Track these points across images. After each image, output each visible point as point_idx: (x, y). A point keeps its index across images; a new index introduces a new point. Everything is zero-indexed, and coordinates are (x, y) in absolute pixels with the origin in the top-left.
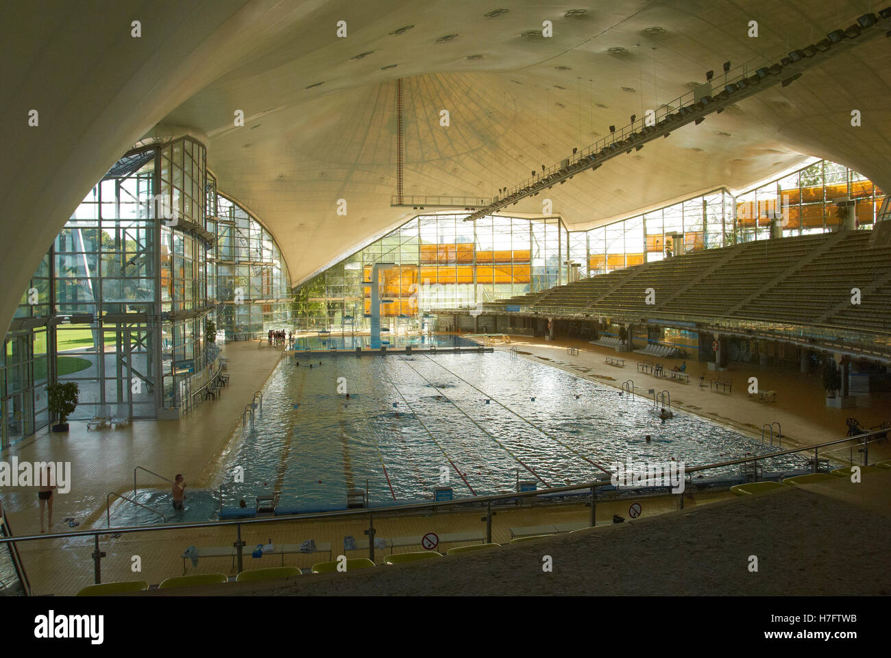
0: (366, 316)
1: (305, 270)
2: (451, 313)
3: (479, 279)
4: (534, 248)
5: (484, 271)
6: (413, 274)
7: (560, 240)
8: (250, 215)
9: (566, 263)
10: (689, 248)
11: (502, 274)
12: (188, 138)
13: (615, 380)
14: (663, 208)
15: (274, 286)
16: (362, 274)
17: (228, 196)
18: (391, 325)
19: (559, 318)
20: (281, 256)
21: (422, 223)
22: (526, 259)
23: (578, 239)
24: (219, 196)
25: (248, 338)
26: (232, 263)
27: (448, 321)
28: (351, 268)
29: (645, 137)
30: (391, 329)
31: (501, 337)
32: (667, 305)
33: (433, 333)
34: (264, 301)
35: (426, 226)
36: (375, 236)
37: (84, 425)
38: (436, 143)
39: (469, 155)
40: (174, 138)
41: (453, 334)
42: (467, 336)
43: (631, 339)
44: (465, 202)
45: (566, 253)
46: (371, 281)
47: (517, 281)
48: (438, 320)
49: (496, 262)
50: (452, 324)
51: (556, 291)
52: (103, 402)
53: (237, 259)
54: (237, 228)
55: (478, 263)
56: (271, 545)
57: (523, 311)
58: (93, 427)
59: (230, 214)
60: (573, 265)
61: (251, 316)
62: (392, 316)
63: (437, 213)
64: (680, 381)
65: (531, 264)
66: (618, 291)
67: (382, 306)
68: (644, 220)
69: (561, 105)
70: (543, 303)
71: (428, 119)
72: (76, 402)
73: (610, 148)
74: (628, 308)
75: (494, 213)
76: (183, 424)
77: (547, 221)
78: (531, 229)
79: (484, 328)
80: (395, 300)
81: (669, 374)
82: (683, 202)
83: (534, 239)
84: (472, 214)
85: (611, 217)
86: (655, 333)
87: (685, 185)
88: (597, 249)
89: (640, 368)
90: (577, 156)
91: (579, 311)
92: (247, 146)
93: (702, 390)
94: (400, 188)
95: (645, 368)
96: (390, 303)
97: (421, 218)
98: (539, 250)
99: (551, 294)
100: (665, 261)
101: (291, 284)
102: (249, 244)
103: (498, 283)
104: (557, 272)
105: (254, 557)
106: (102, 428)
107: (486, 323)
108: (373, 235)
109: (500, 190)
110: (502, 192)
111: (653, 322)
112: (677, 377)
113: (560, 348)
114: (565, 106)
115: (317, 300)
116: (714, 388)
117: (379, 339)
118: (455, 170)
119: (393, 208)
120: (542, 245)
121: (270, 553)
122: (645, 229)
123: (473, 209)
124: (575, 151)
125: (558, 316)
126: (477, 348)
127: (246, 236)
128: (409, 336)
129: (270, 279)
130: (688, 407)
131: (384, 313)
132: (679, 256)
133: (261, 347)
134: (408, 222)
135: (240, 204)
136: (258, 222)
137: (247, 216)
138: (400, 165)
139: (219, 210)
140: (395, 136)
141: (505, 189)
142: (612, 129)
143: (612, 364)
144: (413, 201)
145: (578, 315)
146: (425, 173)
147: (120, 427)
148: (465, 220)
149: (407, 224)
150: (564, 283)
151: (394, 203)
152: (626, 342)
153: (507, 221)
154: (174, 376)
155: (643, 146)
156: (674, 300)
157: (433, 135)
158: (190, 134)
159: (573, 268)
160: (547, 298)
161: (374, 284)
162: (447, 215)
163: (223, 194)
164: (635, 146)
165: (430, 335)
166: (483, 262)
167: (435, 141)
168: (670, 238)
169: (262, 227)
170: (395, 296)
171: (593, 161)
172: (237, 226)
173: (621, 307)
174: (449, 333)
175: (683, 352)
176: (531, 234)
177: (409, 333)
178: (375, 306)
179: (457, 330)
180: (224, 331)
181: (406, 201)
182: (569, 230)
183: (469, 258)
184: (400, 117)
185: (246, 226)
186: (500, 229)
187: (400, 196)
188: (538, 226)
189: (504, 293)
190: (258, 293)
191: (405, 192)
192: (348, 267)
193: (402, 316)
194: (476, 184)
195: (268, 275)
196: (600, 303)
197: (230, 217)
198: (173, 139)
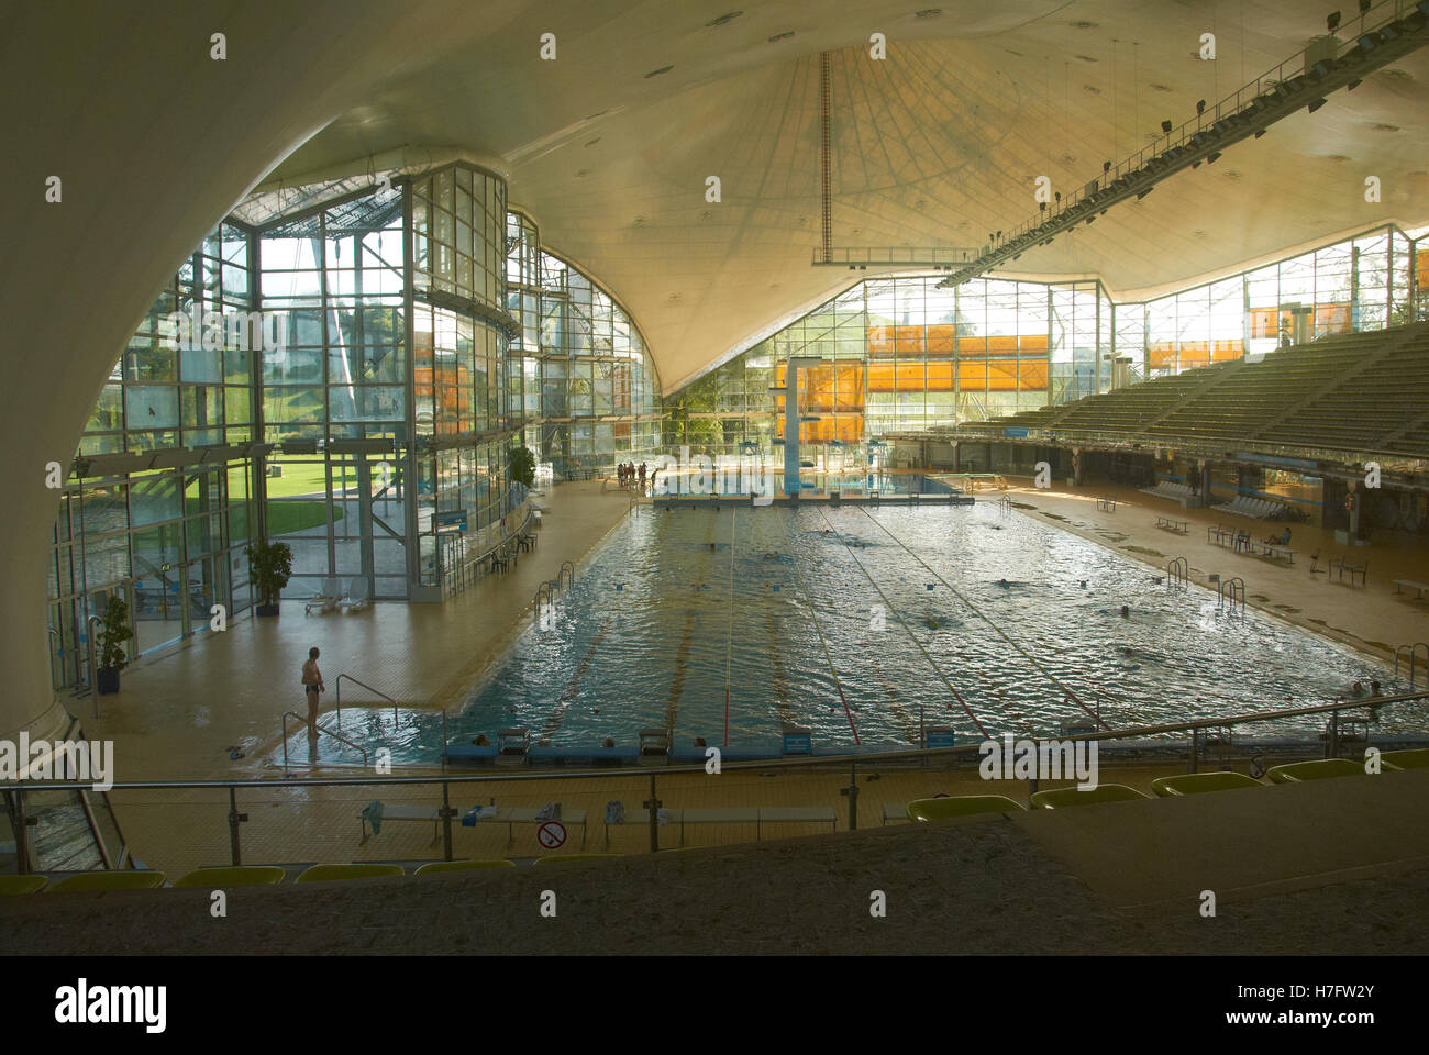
0: (776, 442)
1: (682, 369)
2: (915, 439)
3: (963, 384)
4: (1054, 332)
5: (972, 371)
6: (856, 375)
7: (1098, 319)
8: (592, 282)
9: (1107, 357)
10: (1321, 332)
11: (1001, 374)
12: (462, 164)
13: (1162, 556)
14: (1279, 263)
15: (633, 394)
16: (773, 375)
17: (557, 254)
18: (820, 457)
19: (1091, 449)
20: (644, 345)
21: (870, 292)
22: (1041, 350)
23: (1131, 316)
24: (543, 254)
25: (589, 476)
26: (563, 358)
27: (912, 450)
28: (756, 366)
29: (1219, 137)
30: (820, 463)
31: (992, 479)
32: (1275, 428)
33: (885, 470)
34: (616, 418)
35: (880, 296)
36: (796, 314)
37: (301, 606)
38: (888, 160)
39: (943, 179)
40: (435, 165)
41: (920, 472)
42: (936, 477)
43: (1209, 485)
44: (934, 256)
45: (1109, 341)
46: (785, 386)
47: (1025, 386)
48: (895, 451)
49: (992, 355)
50: (918, 456)
51: (1090, 403)
52: (332, 573)
53: (572, 353)
54: (573, 303)
55: (961, 356)
56: (495, 807)
57: (1033, 436)
58: (315, 610)
59: (562, 281)
60: (1120, 361)
61: (596, 442)
62: (819, 442)
63: (895, 275)
64: (1278, 561)
65: (1049, 359)
66: (1191, 403)
67: (803, 426)
68: (1246, 284)
69: (1093, 89)
70: (1068, 424)
71: (874, 120)
72: (288, 573)
73: (1162, 161)
74: (1207, 433)
75: (985, 275)
76: (449, 607)
77: (1077, 286)
78: (1050, 301)
79: (970, 464)
80: (824, 416)
81: (1258, 546)
82: (1315, 251)
83: (1055, 317)
84: (949, 277)
85: (1188, 278)
86: (1252, 476)
87: (1320, 222)
88: (1162, 335)
89: (1214, 536)
90: (1112, 176)
91: (1123, 437)
92: (582, 173)
93: (1314, 579)
94: (827, 235)
95: (1220, 537)
96: (818, 422)
97: (868, 283)
98: (1063, 334)
99: (1081, 409)
100: (1278, 353)
101: (661, 391)
102: (592, 328)
103: (994, 390)
104: (1092, 372)
105: (463, 825)
106: (331, 611)
107: (972, 455)
108: (793, 311)
109: (991, 236)
110: (995, 238)
111: (1246, 458)
112: (1274, 555)
113: (1088, 499)
114: (1099, 92)
115: (708, 416)
116: (1335, 576)
117: (798, 480)
118: (921, 203)
119: (815, 268)
120: (1068, 325)
121: (489, 819)
122: (1247, 299)
123: (948, 268)
124: (1107, 166)
125: (1089, 446)
126: (947, 496)
127: (587, 315)
128: (847, 475)
129: (626, 383)
130: (1277, 607)
131: (809, 437)
132: (1303, 346)
133: (605, 491)
134: (847, 291)
135: (578, 266)
136: (607, 294)
137: (588, 285)
138: (826, 197)
139: (544, 275)
140: (820, 151)
141: (999, 233)
142: (1167, 126)
143: (1166, 529)
144: (848, 256)
145: (1124, 444)
146: (871, 209)
147: (354, 612)
148: (938, 286)
149: (847, 294)
150: (1104, 391)
151: (818, 260)
152: (1199, 492)
153: (1010, 287)
154: (438, 535)
155: (1220, 155)
156: (1288, 420)
157: (883, 147)
158: (466, 158)
159: (1120, 365)
160: (1073, 415)
161: (789, 391)
162: (911, 278)
163: (548, 249)
164: (1205, 155)
165: (881, 474)
166: (970, 356)
167: (886, 155)
168: (1288, 315)
169: (614, 301)
170: (827, 410)
171: (1136, 184)
172: (571, 300)
173: (1197, 433)
174: (912, 471)
175: (1296, 511)
176: (1051, 308)
177: (846, 470)
178: (792, 428)
179: (926, 467)
180: (551, 464)
181: (837, 256)
182: (1114, 302)
183: (945, 349)
184: (825, 119)
185: (587, 300)
186: (997, 299)
187: (827, 249)
188: (1062, 296)
189: (1007, 406)
190: (609, 406)
191: (834, 242)
192: (751, 364)
193: (835, 443)
194: (956, 226)
195: (623, 376)
196: (1161, 424)
197: (562, 286)
198: (432, 167)
